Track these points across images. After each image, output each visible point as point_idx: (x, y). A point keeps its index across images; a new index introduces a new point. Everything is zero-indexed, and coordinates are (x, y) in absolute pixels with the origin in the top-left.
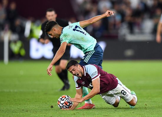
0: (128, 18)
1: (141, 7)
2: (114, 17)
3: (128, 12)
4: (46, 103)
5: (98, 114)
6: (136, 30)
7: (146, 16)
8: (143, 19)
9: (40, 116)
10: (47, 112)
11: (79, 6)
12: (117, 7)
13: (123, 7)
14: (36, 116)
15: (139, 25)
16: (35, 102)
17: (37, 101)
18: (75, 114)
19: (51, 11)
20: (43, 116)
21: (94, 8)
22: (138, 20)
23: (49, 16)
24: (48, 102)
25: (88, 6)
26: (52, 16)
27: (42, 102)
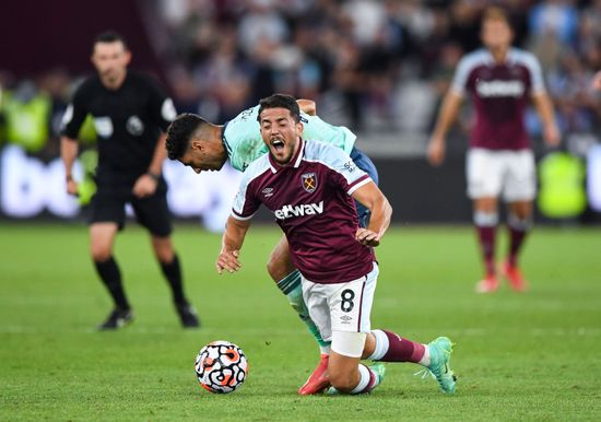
0: (344, 78)
1: (390, 38)
2: (294, 72)
3: (344, 56)
4: (52, 374)
5: (234, 414)
6: (373, 119)
7: (407, 69)
8: (396, 81)
9: (30, 419)
10: (55, 405)
11: (172, 32)
12: (305, 35)
13: (328, 39)
14: (17, 420)
15: (383, 102)
16: (15, 368)
17: (20, 367)
18: (155, 412)
19: (110, 40)
20: (42, 420)
21: (226, 41)
22: (379, 84)
23: (104, 58)
24: (59, 368)
25: (204, 33)
26: (115, 56)
27: (39, 370)
